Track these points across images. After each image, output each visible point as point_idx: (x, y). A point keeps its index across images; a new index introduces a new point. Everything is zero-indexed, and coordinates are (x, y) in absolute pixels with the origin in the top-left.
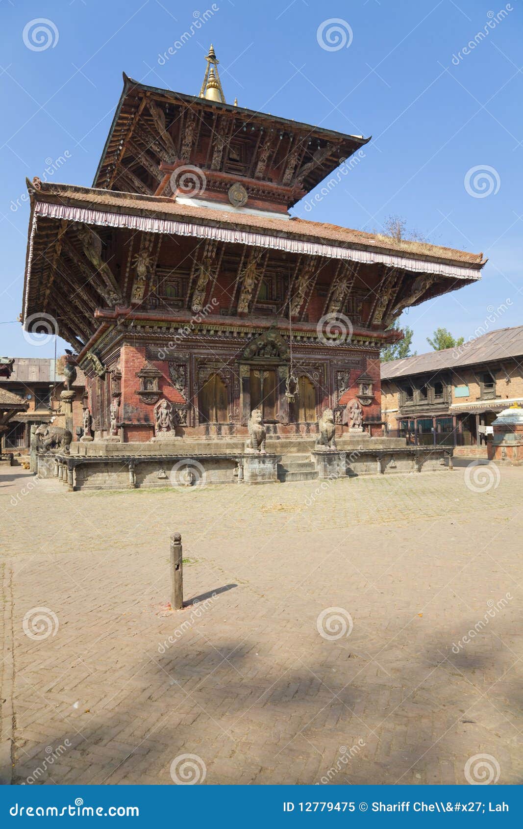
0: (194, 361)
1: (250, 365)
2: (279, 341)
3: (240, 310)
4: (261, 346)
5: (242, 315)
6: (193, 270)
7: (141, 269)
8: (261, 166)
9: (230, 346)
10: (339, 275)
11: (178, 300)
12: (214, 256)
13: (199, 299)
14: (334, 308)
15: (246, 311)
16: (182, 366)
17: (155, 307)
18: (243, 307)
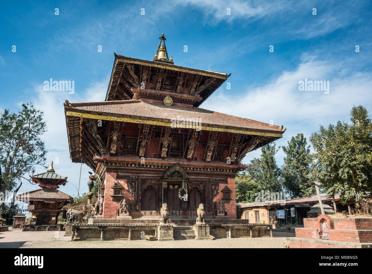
0: (140, 179)
1: (168, 182)
2: (181, 170)
3: (162, 156)
4: (172, 173)
5: (163, 158)
6: (139, 138)
7: (115, 138)
8: (179, 87)
9: (157, 172)
10: (210, 139)
11: (133, 151)
12: (148, 132)
13: (142, 151)
14: (209, 154)
15: (165, 156)
16: (134, 182)
17: (122, 154)
18: (164, 154)
